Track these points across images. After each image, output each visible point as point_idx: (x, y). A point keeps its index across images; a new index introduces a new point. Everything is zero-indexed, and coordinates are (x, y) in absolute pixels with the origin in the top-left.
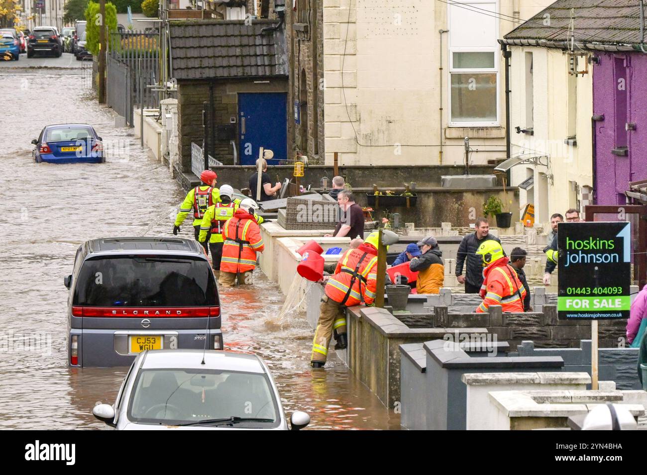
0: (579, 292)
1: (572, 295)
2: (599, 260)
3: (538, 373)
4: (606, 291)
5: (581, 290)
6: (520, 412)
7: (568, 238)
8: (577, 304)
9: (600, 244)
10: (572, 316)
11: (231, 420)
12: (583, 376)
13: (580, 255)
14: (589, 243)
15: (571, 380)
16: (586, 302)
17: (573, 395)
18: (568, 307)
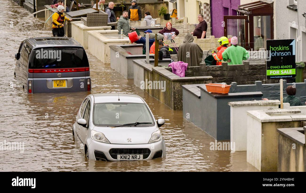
0: (275, 68)
1: (272, 69)
2: (283, 55)
3: (259, 101)
4: (286, 67)
5: (276, 67)
6: (266, 120)
7: (270, 46)
8: (274, 72)
9: (283, 48)
10: (273, 77)
11: (136, 123)
12: (277, 101)
13: (276, 53)
14: (279, 48)
15: (273, 103)
16: (278, 72)
17: (281, 111)
18: (271, 74)
